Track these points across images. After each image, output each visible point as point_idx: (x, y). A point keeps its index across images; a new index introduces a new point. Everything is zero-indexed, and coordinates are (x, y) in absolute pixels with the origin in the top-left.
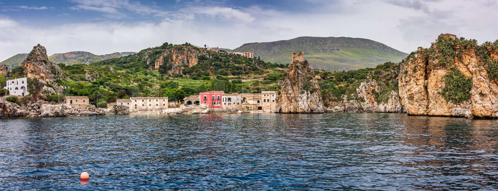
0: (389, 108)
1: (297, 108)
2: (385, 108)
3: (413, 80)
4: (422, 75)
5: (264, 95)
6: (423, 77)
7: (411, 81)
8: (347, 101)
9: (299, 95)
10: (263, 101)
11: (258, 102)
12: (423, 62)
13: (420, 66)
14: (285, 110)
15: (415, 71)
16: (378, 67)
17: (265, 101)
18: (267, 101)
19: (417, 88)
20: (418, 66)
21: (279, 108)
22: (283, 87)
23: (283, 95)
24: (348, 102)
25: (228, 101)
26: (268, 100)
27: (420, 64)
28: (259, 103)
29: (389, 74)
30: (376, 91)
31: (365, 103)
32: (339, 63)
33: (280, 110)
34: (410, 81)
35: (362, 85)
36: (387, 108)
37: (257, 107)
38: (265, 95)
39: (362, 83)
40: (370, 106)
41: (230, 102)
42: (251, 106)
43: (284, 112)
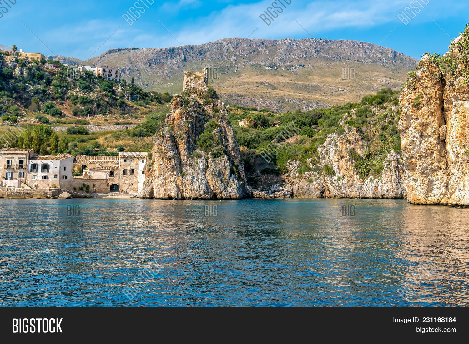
0: (385, 188)
1: (184, 189)
2: (376, 187)
3: (413, 125)
4: (432, 114)
5: (123, 161)
6: (436, 119)
7: (410, 129)
8: (297, 175)
9: (188, 162)
10: (121, 172)
11: (112, 174)
12: (434, 85)
13: (429, 94)
14: (160, 192)
15: (417, 106)
16: (366, 100)
17: (125, 172)
18: (129, 172)
19: (423, 145)
20: (424, 96)
21: (150, 188)
22: (157, 143)
23: (156, 161)
24: (298, 177)
25: (42, 172)
26: (133, 171)
27: (427, 91)
28: (112, 178)
29: (386, 116)
30: (359, 151)
31: (335, 178)
32: (305, 95)
33: (152, 193)
34: (408, 128)
35: (328, 140)
36: (379, 188)
37: (108, 185)
38: (125, 161)
39: (330, 135)
40: (346, 185)
41: (45, 174)
42: (95, 183)
43: (158, 196)
